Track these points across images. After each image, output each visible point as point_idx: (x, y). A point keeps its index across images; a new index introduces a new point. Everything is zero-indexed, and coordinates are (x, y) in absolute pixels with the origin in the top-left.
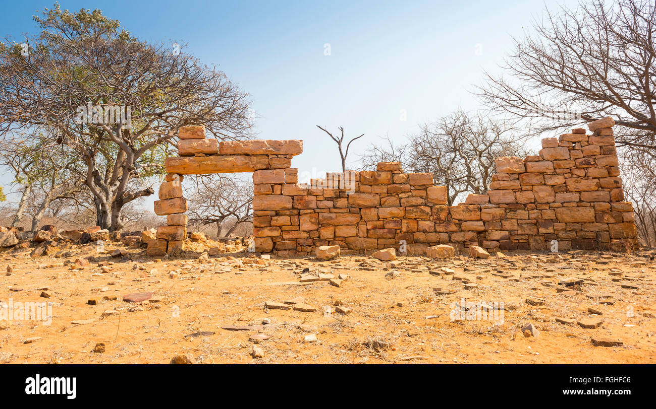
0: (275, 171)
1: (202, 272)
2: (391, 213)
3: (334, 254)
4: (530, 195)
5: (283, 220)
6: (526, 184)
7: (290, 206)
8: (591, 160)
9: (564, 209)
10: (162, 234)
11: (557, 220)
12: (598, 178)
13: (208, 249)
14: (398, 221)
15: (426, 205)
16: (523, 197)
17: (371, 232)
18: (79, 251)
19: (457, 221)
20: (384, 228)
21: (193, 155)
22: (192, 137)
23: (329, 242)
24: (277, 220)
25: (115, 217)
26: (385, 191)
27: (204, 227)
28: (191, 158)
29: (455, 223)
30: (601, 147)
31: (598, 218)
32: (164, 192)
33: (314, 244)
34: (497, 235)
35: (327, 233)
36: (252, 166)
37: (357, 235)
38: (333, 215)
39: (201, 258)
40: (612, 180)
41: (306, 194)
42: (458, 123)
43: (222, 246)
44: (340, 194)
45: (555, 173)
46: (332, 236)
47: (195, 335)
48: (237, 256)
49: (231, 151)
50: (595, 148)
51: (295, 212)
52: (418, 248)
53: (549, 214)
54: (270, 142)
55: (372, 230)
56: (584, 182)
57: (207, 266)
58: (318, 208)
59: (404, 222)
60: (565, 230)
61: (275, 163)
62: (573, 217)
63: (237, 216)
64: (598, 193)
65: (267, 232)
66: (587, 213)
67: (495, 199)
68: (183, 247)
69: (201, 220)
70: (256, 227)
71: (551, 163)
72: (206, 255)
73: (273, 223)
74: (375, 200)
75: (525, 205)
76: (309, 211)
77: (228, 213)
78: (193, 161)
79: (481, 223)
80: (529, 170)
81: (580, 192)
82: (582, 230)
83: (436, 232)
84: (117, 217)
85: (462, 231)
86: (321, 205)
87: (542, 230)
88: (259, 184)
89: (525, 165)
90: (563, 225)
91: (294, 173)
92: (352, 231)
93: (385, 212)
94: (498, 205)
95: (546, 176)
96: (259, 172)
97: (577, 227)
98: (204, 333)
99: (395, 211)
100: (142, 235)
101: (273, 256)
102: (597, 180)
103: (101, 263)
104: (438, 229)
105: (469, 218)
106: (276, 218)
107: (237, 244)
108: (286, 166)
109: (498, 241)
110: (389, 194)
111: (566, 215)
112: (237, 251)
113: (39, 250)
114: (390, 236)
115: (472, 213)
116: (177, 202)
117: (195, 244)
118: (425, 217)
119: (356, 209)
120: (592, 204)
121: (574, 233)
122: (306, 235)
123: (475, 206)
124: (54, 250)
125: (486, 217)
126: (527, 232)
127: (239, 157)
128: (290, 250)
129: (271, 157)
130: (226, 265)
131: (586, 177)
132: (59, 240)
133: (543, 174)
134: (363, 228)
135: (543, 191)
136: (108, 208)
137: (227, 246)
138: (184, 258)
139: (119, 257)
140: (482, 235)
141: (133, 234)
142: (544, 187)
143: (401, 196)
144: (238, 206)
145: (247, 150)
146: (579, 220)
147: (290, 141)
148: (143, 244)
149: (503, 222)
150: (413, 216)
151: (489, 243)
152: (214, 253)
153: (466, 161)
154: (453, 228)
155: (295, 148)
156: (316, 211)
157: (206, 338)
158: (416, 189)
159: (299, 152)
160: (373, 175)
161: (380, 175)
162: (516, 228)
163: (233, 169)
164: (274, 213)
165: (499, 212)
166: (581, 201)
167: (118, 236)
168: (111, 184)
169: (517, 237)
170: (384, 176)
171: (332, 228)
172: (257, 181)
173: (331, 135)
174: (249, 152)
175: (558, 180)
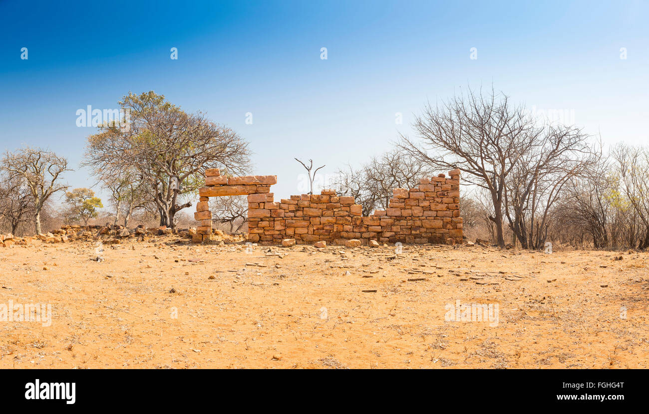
0: (260, 195)
1: (221, 251)
2: (328, 221)
3: (292, 243)
4: (409, 211)
5: (265, 224)
6: (408, 205)
7: (269, 215)
8: (445, 193)
9: (427, 220)
10: (199, 231)
11: (422, 227)
12: (448, 204)
13: (224, 240)
14: (331, 225)
15: (349, 216)
16: (406, 213)
17: (316, 231)
18: (159, 239)
19: (366, 226)
20: (323, 229)
21: (214, 186)
22: (212, 175)
23: (291, 237)
24: (261, 224)
25: (171, 220)
26: (325, 207)
27: (222, 225)
28: (213, 188)
29: (365, 227)
30: (452, 186)
31: (444, 226)
32: (199, 207)
33: (283, 238)
34: (388, 234)
35: (290, 232)
36: (247, 192)
37: (308, 233)
38: (294, 221)
39: (220, 244)
40: (455, 205)
41: (278, 208)
42: (395, 158)
43: (231, 238)
44: (299, 208)
45: (425, 199)
46: (293, 234)
47: (217, 272)
48: (239, 244)
49: (235, 183)
50: (449, 186)
51: (272, 219)
52: (342, 241)
53: (418, 223)
54: (257, 177)
55: (317, 231)
56: (440, 205)
57: (223, 248)
58: (285, 217)
59: (335, 226)
60: (426, 232)
61: (260, 189)
62: (431, 225)
63: (244, 217)
64: (446, 212)
65: (256, 231)
66: (439, 223)
67: (389, 214)
68: (211, 238)
69: (220, 220)
70: (250, 228)
71: (423, 193)
72: (223, 243)
73: (259, 225)
74: (319, 213)
75: (406, 217)
76: (280, 219)
77: (237, 215)
78: (214, 189)
79: (380, 227)
80: (411, 197)
81: (437, 211)
82: (435, 233)
83: (353, 232)
84: (173, 220)
85: (368, 232)
86: (287, 215)
87: (413, 232)
88: (251, 203)
89: (409, 194)
90: (425, 230)
91: (271, 196)
92: (305, 231)
93: (324, 220)
94: (391, 217)
95: (420, 201)
96: (251, 195)
97: (432, 231)
98: (220, 272)
99: (330, 219)
100: (189, 231)
101: (259, 244)
102: (447, 205)
103: (171, 246)
104: (355, 230)
105: (374, 224)
106: (261, 222)
107: (240, 237)
108: (267, 191)
109: (388, 238)
110: (327, 209)
111: (427, 224)
112: (240, 241)
113: (140, 239)
114: (326, 234)
115: (375, 221)
116: (207, 213)
117: (217, 236)
118: (348, 223)
119: (308, 218)
120: (442, 218)
121: (430, 234)
122: (278, 233)
123: (377, 217)
124: (147, 238)
125: (383, 224)
126: (405, 233)
127: (239, 186)
128: (269, 241)
129: (258, 186)
130: (233, 248)
131: (442, 203)
132: (148, 233)
133: (418, 200)
134: (311, 229)
135: (416, 209)
136: (167, 214)
137: (235, 238)
138: (211, 244)
139: (179, 243)
140: (380, 234)
141: (184, 230)
142: (418, 207)
143: (334, 210)
144: (244, 211)
145: (244, 182)
146: (433, 227)
147: (269, 176)
148: (190, 236)
149: (392, 227)
150: (341, 222)
151: (383, 239)
152: (227, 242)
153: (399, 184)
154: (363, 230)
155: (272, 180)
156: (284, 219)
157: (221, 273)
158: (344, 206)
159: (275, 183)
160: (318, 197)
161: (322, 197)
162: (399, 230)
163: (236, 193)
164: (260, 220)
165: (390, 221)
166: (437, 216)
167: (176, 232)
168: (168, 200)
169: (399, 236)
170: (325, 198)
171: (293, 229)
172: (250, 201)
173: (304, 165)
174: (245, 183)
175: (426, 204)
